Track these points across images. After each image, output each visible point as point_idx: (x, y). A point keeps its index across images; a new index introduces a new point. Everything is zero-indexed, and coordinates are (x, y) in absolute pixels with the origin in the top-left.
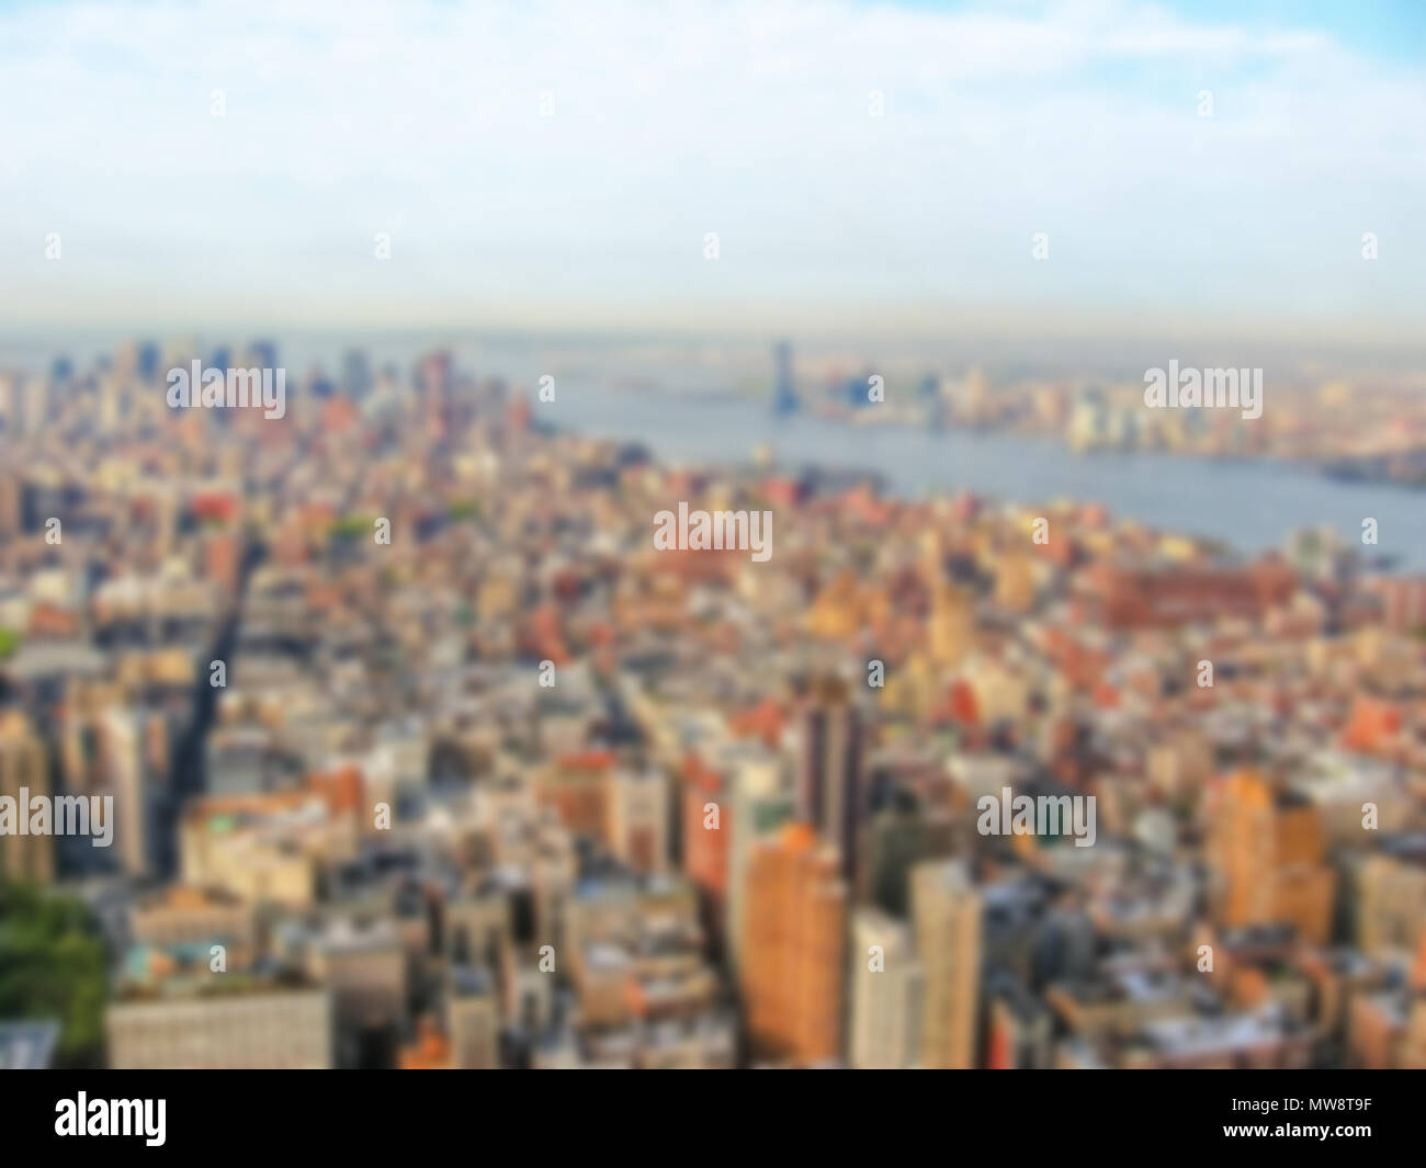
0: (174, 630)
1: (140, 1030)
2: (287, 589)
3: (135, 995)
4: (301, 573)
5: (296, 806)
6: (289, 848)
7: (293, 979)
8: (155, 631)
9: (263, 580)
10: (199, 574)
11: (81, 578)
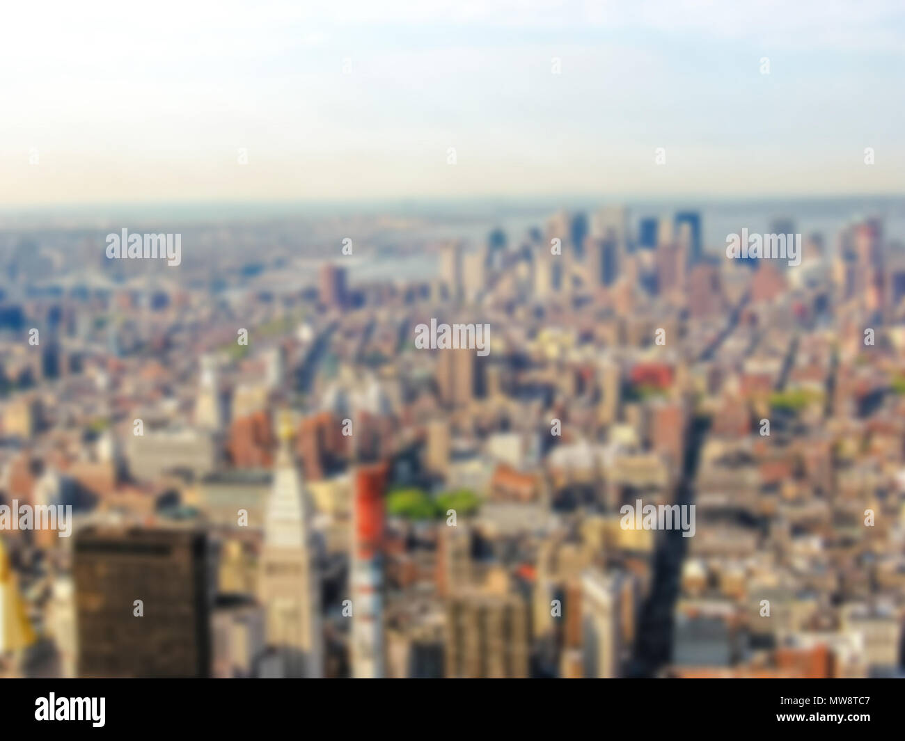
0: (627, 496)
2: (738, 460)
9: (713, 449)
10: (646, 444)
11: (535, 442)
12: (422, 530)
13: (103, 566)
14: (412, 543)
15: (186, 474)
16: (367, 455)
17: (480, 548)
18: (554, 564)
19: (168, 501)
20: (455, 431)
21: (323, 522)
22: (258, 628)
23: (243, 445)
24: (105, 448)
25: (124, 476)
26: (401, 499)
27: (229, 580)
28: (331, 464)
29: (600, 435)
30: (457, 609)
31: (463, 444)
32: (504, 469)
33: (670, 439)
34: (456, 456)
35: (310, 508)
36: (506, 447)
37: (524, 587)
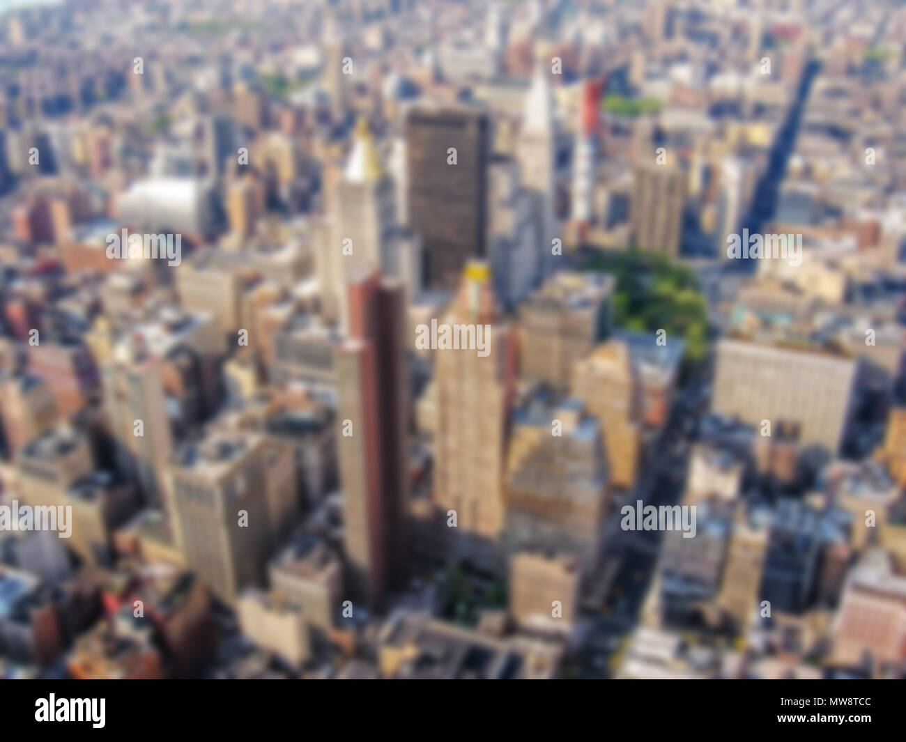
0: (760, 111)
1: (737, 357)
2: (836, 93)
3: (737, 336)
4: (844, 83)
5: (837, 239)
6: (832, 265)
7: (832, 348)
8: (747, 109)
9: (820, 84)
10: (776, 76)
11: (701, 70)
12: (624, 122)
13: (425, 132)
14: (617, 131)
15: (476, 78)
16: (593, 71)
17: (659, 137)
18: (706, 150)
19: (465, 94)
20: (650, 59)
21: (562, 113)
22: (516, 175)
23: (514, 61)
24: (427, 59)
25: (439, 77)
26: (612, 102)
27: (501, 144)
28: (568, 76)
29: (744, 68)
30: (641, 174)
31: (655, 68)
32: (679, 87)
33: (792, 75)
34: (650, 76)
35: (553, 103)
36: (683, 73)
37: (684, 163)
